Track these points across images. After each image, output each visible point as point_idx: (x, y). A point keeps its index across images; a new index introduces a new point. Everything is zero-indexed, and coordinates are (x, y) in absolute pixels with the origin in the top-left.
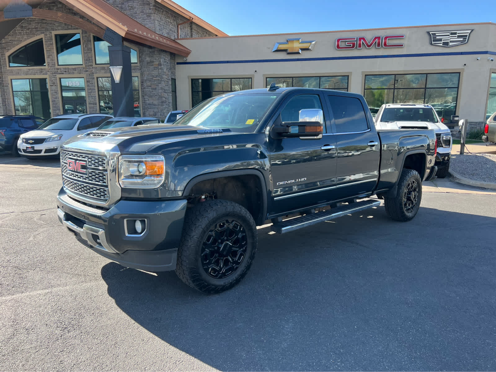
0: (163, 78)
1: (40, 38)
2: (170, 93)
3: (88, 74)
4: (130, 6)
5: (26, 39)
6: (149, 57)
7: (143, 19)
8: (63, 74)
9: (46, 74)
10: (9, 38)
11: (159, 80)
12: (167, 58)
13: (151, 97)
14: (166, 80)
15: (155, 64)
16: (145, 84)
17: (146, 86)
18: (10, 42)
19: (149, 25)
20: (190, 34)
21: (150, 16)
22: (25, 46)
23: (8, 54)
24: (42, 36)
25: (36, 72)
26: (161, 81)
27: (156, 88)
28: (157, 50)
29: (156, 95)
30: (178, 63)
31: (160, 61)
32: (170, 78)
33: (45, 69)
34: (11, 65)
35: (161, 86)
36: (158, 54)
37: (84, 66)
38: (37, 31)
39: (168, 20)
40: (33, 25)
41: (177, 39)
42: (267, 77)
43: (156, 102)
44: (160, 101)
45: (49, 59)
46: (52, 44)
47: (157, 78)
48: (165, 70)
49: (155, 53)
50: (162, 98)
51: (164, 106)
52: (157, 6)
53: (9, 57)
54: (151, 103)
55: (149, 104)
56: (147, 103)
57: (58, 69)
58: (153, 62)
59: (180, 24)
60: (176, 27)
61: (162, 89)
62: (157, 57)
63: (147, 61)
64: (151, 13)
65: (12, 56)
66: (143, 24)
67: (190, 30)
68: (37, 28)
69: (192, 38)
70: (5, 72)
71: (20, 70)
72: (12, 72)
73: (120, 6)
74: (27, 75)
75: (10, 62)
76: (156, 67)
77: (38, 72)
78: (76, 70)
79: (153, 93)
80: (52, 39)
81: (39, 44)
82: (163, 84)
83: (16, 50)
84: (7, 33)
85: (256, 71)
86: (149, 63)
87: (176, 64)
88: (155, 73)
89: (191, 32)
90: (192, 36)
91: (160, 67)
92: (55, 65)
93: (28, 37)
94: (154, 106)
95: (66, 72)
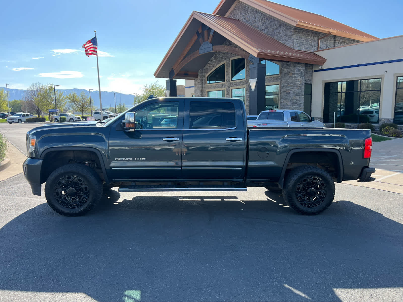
0: (295, 84)
1: (224, 63)
2: (303, 95)
3: (247, 85)
4: (277, 32)
5: (216, 65)
6: (286, 69)
7: (286, 41)
8: (233, 86)
9: (225, 87)
10: (208, 65)
11: (292, 86)
12: (302, 68)
13: (286, 99)
14: (299, 85)
15: (291, 74)
16: (282, 90)
17: (282, 91)
18: (208, 68)
19: (289, 44)
20: (333, 45)
21: (291, 37)
22: (216, 70)
23: (207, 75)
24: (224, 62)
25: (220, 86)
26: (294, 86)
27: (289, 92)
28: (293, 63)
29: (289, 98)
30: (315, 71)
31: (294, 71)
32: (303, 84)
33: (224, 84)
34: (208, 82)
35: (293, 91)
36: (293, 66)
37: (245, 80)
38: (223, 59)
39: (308, 37)
40: (221, 55)
41: (316, 51)
42: (398, 75)
43: (288, 104)
44: (292, 102)
45: (227, 77)
46: (229, 67)
47: (291, 85)
48: (299, 78)
49: (291, 65)
50: (294, 100)
51: (295, 106)
52: (297, 29)
53: (207, 77)
54: (285, 104)
55: (283, 105)
56: (283, 104)
57: (231, 83)
58: (289, 72)
59: (320, 39)
60: (317, 41)
61: (294, 93)
62: (292, 68)
63: (286, 72)
64: (292, 35)
65: (209, 76)
66: (285, 44)
67: (333, 42)
68: (222, 57)
69: (335, 48)
70: (204, 88)
71: (212, 85)
72: (208, 87)
73: (271, 34)
74: (215, 88)
75: (207, 80)
76: (291, 76)
77: (221, 86)
78: (241, 83)
79: (287, 96)
80: (230, 63)
81: (223, 67)
82: (295, 89)
83: (211, 73)
84: (207, 63)
85: (386, 71)
86: (287, 73)
87: (313, 71)
88: (290, 80)
89: (334, 43)
90: (334, 46)
91: (294, 76)
92: (230, 80)
93: (217, 63)
94: (287, 106)
95: (235, 84)
